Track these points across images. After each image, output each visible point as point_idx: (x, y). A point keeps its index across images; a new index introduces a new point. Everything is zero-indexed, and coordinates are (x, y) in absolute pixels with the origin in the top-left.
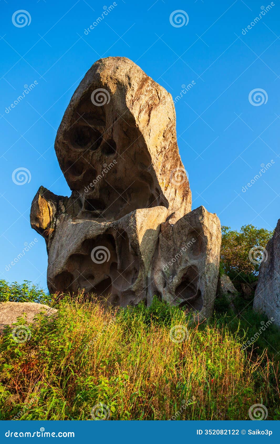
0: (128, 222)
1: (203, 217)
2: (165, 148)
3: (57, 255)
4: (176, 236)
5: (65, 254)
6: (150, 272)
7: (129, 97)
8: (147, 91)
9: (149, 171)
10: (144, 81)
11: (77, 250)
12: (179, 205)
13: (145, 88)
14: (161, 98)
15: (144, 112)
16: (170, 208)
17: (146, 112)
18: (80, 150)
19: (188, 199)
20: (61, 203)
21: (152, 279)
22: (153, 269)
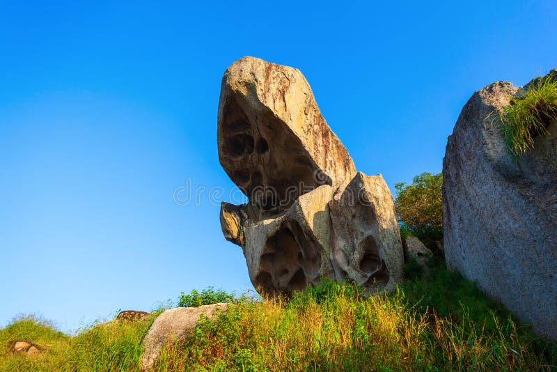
0: (295, 212)
1: (363, 183)
2: (311, 125)
3: (252, 259)
4: (345, 211)
5: (257, 256)
6: (331, 254)
7: (259, 92)
8: (274, 78)
9: (304, 154)
10: (268, 69)
11: (265, 250)
12: (343, 178)
13: (271, 76)
14: (290, 78)
15: (278, 100)
16: (334, 184)
17: (280, 99)
18: (240, 158)
19: (351, 167)
20: (242, 211)
21: (335, 260)
22: (333, 250)
